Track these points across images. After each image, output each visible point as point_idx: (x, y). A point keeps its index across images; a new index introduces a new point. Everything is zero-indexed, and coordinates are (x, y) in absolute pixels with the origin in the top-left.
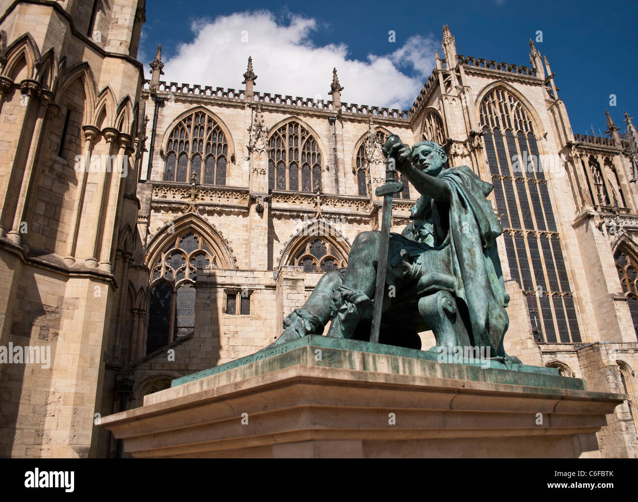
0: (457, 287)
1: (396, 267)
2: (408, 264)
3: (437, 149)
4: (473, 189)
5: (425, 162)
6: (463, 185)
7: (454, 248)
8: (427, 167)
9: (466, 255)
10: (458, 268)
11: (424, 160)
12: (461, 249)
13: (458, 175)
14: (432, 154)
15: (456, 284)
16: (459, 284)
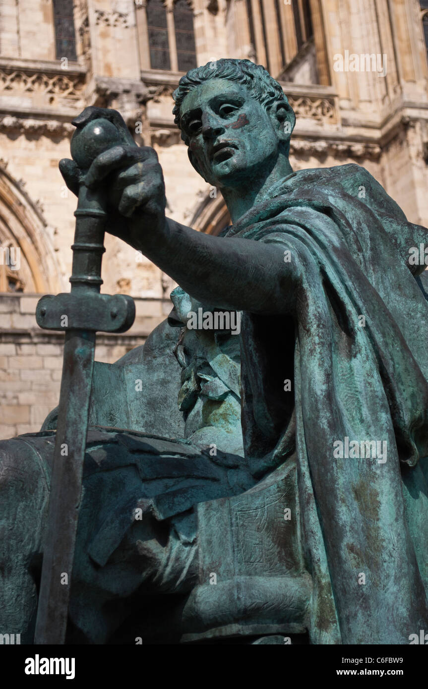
0: (314, 620)
1: (111, 562)
2: (152, 545)
3: (262, 90)
4: (376, 259)
5: (222, 139)
6: (344, 254)
7: (308, 483)
8: (228, 155)
9: (346, 514)
10: (320, 552)
11: (220, 131)
12: (332, 491)
13: (327, 210)
14: (245, 109)
15: (313, 604)
16: (322, 611)
